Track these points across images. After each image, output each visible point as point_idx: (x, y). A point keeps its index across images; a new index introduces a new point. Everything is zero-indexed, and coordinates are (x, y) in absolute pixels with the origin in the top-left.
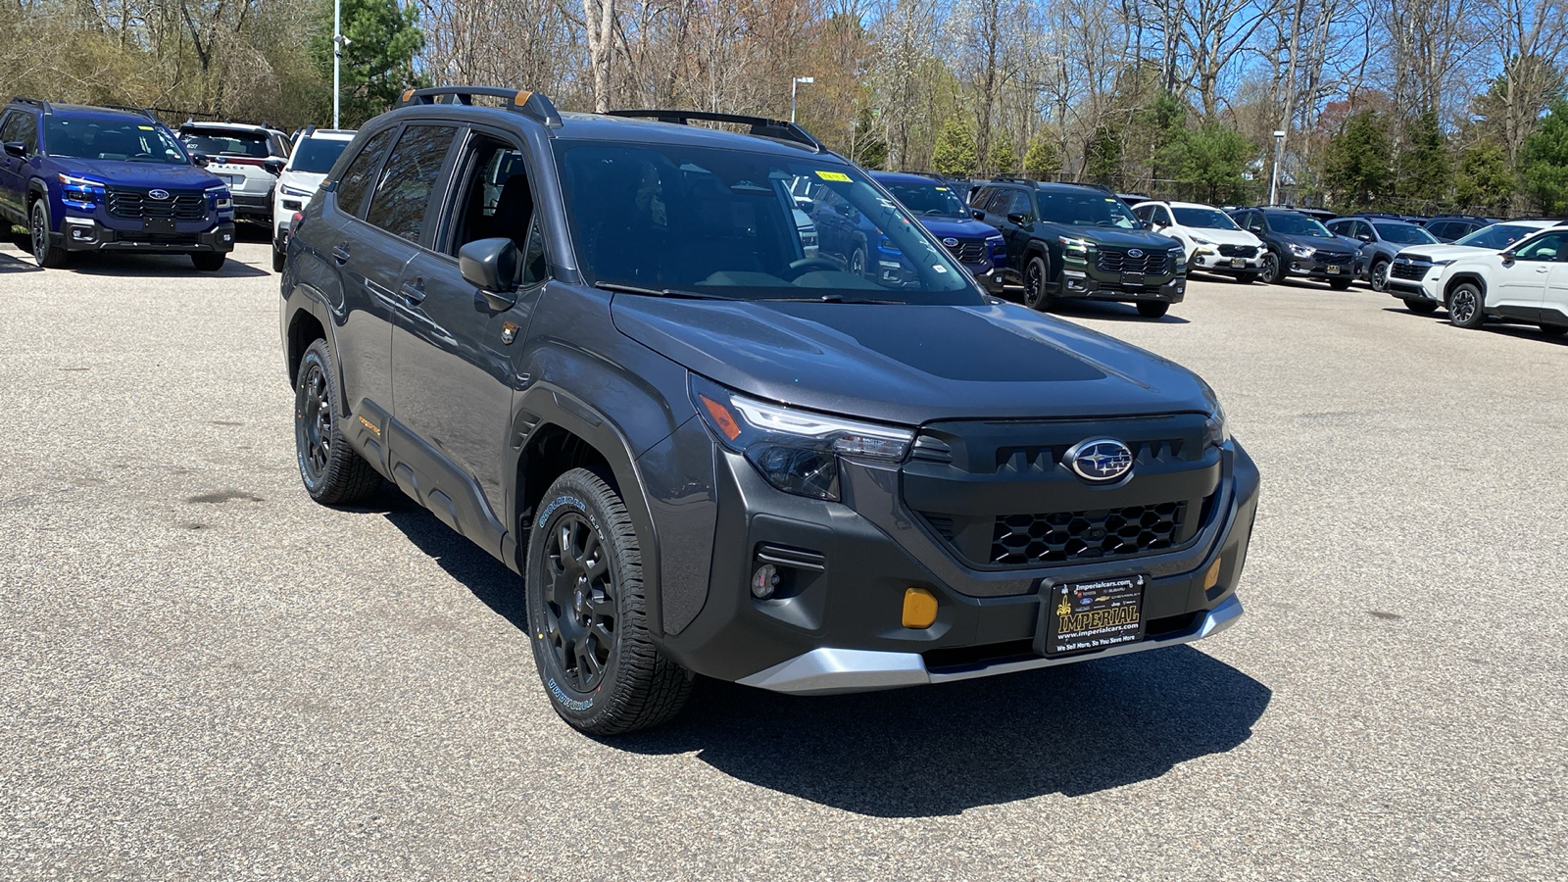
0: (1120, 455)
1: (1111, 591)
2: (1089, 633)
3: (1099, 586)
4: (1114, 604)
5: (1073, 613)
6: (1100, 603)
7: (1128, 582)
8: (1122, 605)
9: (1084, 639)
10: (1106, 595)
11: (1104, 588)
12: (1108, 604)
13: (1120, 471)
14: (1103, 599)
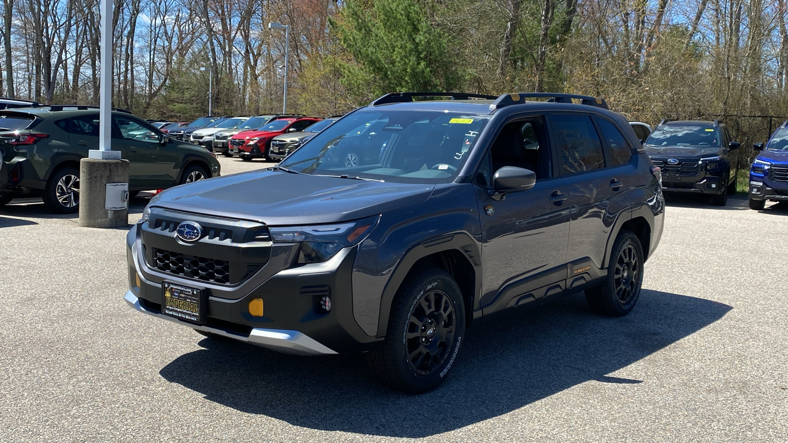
0: (195, 231)
1: (186, 293)
2: (179, 310)
3: (182, 289)
4: (188, 300)
5: (171, 297)
6: (181, 297)
7: (190, 290)
8: (191, 302)
9: (176, 311)
10: (185, 294)
11: (183, 291)
12: (185, 298)
13: (195, 238)
14: (183, 295)
